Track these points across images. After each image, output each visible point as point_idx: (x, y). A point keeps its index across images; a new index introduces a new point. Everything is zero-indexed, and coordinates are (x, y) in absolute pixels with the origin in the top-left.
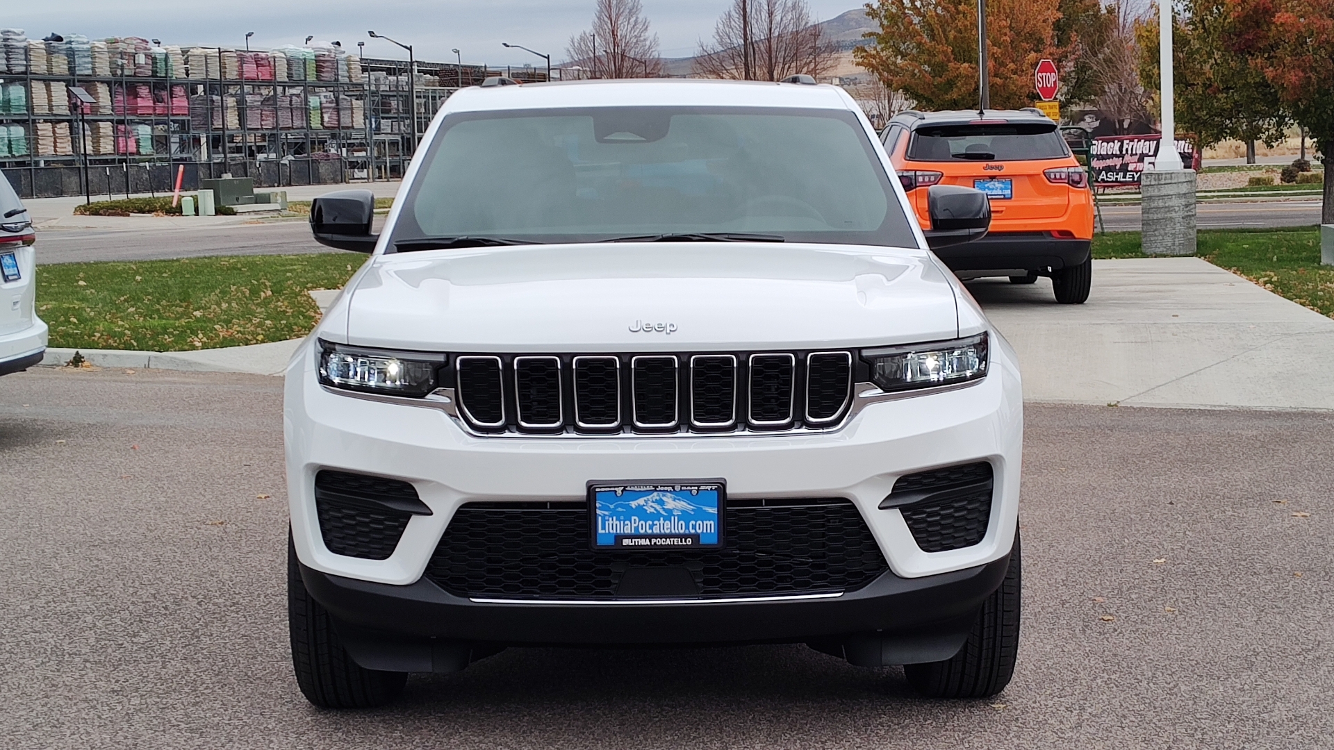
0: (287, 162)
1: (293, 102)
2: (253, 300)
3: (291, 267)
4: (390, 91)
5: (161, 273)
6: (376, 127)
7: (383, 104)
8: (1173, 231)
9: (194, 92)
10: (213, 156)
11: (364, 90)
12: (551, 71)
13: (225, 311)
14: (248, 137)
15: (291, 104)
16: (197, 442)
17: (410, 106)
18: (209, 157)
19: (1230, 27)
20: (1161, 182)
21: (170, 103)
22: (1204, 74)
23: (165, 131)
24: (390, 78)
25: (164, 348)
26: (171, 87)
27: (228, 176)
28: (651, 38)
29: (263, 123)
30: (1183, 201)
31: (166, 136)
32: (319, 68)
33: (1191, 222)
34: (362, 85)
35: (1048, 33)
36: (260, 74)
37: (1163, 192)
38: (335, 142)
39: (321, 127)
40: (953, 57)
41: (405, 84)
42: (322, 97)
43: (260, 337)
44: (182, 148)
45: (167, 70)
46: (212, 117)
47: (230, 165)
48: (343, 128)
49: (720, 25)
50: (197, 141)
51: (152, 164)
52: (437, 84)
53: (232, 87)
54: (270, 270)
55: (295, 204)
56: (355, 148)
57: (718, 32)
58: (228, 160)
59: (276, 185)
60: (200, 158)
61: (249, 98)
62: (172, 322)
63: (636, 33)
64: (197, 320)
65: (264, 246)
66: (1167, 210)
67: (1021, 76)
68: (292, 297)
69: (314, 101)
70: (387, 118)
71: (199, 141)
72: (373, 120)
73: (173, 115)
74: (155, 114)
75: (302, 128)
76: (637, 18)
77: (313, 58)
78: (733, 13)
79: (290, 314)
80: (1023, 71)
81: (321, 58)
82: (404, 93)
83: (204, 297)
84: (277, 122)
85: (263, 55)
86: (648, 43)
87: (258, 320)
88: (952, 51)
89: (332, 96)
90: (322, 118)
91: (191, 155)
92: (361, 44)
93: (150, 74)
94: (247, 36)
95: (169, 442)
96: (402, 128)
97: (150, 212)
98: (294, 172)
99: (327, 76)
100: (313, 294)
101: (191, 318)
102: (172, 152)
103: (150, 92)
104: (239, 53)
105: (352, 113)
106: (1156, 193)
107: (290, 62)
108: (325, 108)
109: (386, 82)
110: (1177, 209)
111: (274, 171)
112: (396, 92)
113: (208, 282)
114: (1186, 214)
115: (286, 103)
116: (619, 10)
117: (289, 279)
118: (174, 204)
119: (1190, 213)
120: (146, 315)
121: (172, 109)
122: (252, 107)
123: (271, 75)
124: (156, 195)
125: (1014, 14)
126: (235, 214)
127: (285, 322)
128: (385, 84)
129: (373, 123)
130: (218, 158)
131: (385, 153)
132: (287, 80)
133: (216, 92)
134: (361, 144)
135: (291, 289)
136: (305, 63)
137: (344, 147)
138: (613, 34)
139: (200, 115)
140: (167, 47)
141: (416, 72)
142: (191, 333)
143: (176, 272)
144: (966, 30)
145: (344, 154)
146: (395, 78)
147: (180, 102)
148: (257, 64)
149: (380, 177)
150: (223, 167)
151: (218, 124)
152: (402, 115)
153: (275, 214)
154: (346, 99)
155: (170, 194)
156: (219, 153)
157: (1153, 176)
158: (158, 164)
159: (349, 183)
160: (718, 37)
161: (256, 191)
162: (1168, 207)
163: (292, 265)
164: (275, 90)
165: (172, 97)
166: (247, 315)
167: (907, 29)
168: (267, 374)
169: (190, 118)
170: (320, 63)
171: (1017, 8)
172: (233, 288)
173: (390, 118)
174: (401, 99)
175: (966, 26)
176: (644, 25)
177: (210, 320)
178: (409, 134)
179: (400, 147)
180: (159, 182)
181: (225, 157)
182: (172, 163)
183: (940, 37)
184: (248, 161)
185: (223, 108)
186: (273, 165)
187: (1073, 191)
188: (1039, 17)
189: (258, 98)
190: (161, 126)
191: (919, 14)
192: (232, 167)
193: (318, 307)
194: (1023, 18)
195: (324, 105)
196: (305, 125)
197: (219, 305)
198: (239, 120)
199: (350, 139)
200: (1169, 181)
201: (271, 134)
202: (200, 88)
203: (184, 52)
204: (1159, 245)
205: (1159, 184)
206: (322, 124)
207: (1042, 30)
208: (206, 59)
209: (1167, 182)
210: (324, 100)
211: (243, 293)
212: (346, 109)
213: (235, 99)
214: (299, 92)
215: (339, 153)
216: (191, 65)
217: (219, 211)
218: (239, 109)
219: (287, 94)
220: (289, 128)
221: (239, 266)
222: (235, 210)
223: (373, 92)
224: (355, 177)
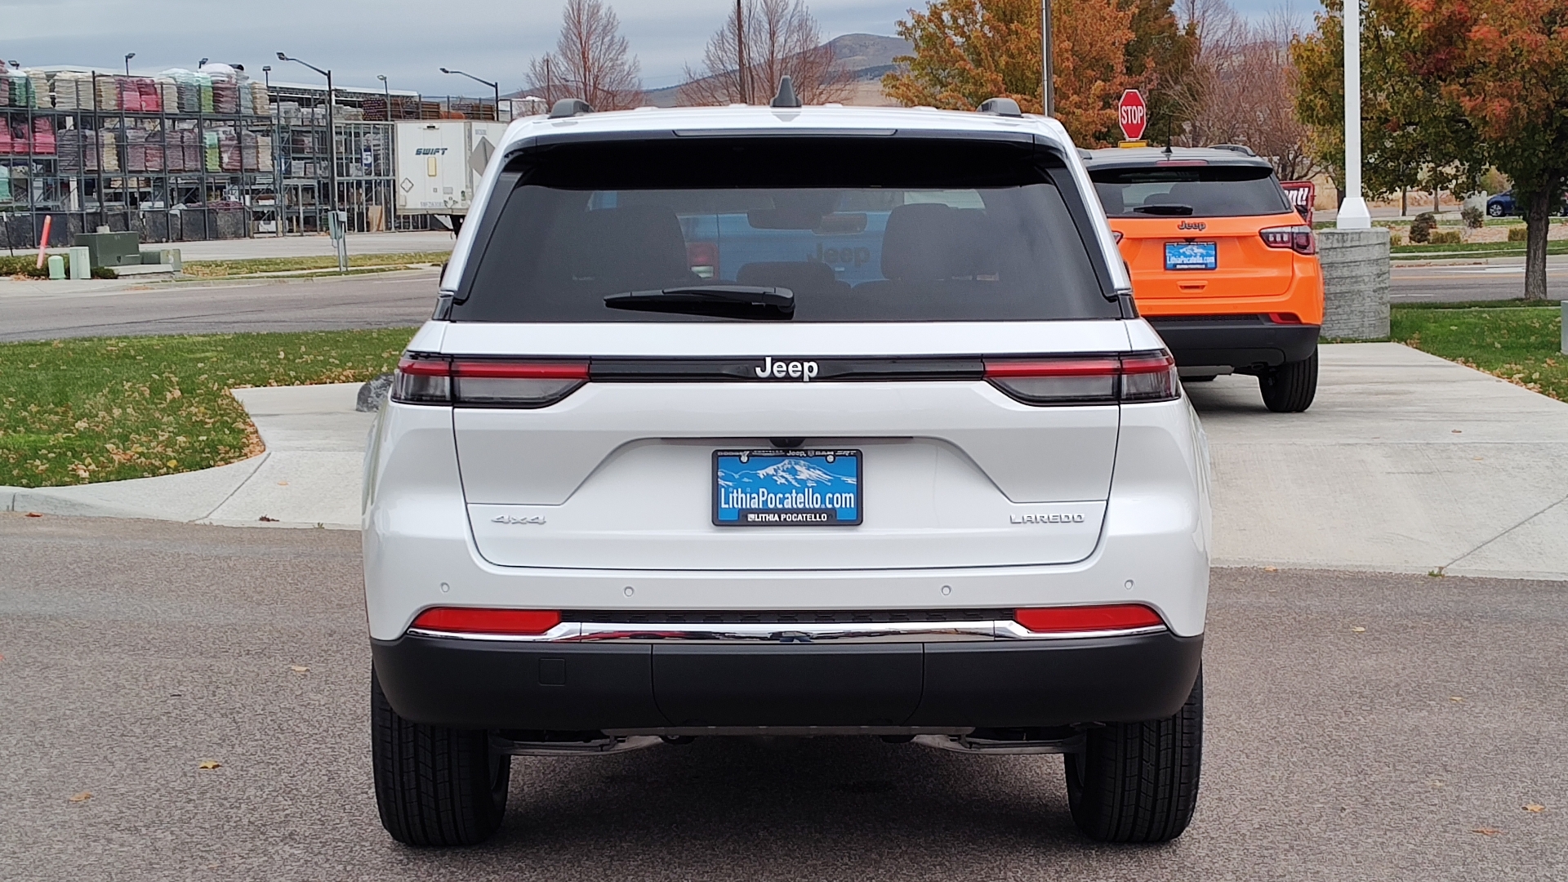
0: (178, 213)
1: (185, 140)
2: (156, 404)
3: (203, 355)
4: (303, 126)
5: (26, 363)
6: (286, 170)
7: (295, 142)
8: (1362, 309)
9: (62, 125)
10: (86, 204)
11: (272, 125)
12: (499, 103)
13: (119, 421)
14: (129, 182)
15: (182, 142)
16: (92, 647)
17: (328, 144)
18: (81, 205)
19: (1417, 45)
20: (1345, 245)
21: (32, 140)
22: (1380, 104)
23: (25, 173)
24: (302, 110)
25: (34, 481)
26: (33, 119)
27: (104, 230)
28: (630, 62)
29: (147, 164)
30: (1375, 269)
31: (27, 180)
32: (217, 98)
33: (1385, 296)
34: (269, 118)
35: (1118, 60)
36: (144, 104)
37: (1350, 258)
38: (236, 187)
39: (220, 170)
40: (1004, 87)
41: (321, 117)
42: (221, 133)
43: (172, 464)
44: (48, 193)
45: (27, 98)
46: (85, 156)
47: (107, 216)
48: (246, 170)
49: (711, 48)
50: (65, 186)
51: (10, 214)
52: (360, 117)
53: (108, 120)
54: (175, 359)
55: (192, 264)
56: (261, 195)
57: (708, 56)
58: (105, 210)
59: (164, 240)
60: (69, 207)
61: (130, 134)
62: (44, 437)
63: (611, 56)
64: (81, 435)
65: (159, 321)
66: (1354, 280)
67: (1086, 110)
68: (209, 400)
69: (210, 138)
70: (299, 159)
71: (68, 186)
72: (283, 161)
73: (36, 153)
74: (13, 152)
75: (196, 170)
76: (613, 37)
77: (210, 84)
78: (727, 32)
79: (210, 426)
80: (1088, 105)
81: (220, 85)
82: (320, 129)
83: (88, 398)
84: (165, 162)
85: (148, 81)
86: (626, 68)
87: (167, 435)
88: (1003, 80)
89: (233, 132)
90: (221, 158)
91: (59, 204)
92: (267, 69)
93: (7, 102)
94: (127, 57)
95: (48, 648)
96: (319, 172)
97: (8, 274)
98: (187, 224)
99: (227, 107)
100: (238, 393)
101: (71, 431)
102: (35, 199)
103: (7, 124)
104: (117, 78)
105: (258, 152)
106: (1339, 259)
107: (181, 90)
108: (224, 146)
109: (297, 115)
110: (1367, 279)
111: (161, 224)
112: (310, 127)
113: (92, 376)
114: (1379, 286)
115: (176, 140)
116: (591, 27)
117: (201, 372)
118: (39, 265)
119: (1383, 285)
120: (8, 427)
121: (35, 147)
122: (134, 146)
123: (158, 106)
124: (16, 252)
125: (1077, 35)
126: (116, 277)
127: (205, 438)
128: (296, 117)
129: (283, 165)
130: (92, 207)
131: (297, 200)
132: (177, 111)
133: (89, 127)
134: (268, 190)
135: (207, 387)
136: (199, 91)
137: (247, 194)
138: (584, 57)
139: (69, 154)
140: (28, 69)
141: (334, 103)
142: (73, 456)
143: (48, 362)
144: (1020, 54)
145: (248, 203)
146: (310, 110)
147: (44, 139)
148: (140, 92)
149: (291, 231)
150: (98, 218)
151: (92, 165)
152: (317, 155)
153: (167, 277)
154: (250, 136)
155: (32, 251)
156: (94, 201)
157: (1336, 236)
158: (17, 214)
159: (253, 238)
160: (708, 62)
161: (143, 248)
162: (1356, 277)
163: (203, 352)
164: (162, 124)
165: (34, 132)
166: (150, 427)
167: (947, 52)
168: (185, 521)
169: (57, 157)
170: (218, 91)
171: (1080, 27)
172: (127, 385)
173: (302, 159)
174: (316, 135)
175: (1019, 50)
176: (621, 46)
177: (98, 435)
178: (327, 178)
179: (316, 194)
180: (19, 236)
181: (101, 205)
182: (34, 212)
183: (988, 62)
184: (129, 211)
185: (99, 146)
186: (160, 216)
187: (1300, 260)
188: (1107, 38)
189: (141, 133)
190: (20, 168)
191: (963, 34)
192: (109, 218)
193: (247, 415)
194: (1088, 40)
195: (222, 143)
196: (199, 167)
197: (109, 410)
198: (119, 160)
199: (254, 184)
200: (1357, 243)
201: (157, 178)
202: (70, 121)
203: (50, 77)
204: (1343, 326)
205: (1343, 247)
206: (221, 166)
207: (1111, 54)
208: (77, 85)
209: (1354, 244)
210: (222, 136)
211: (142, 394)
212: (249, 147)
213: (112, 134)
214: (191, 127)
215: (242, 201)
216: (58, 92)
217: (95, 274)
218: (118, 146)
219: (176, 128)
220: (179, 171)
221: (133, 353)
222: (116, 273)
223: (283, 128)
224: (261, 230)
